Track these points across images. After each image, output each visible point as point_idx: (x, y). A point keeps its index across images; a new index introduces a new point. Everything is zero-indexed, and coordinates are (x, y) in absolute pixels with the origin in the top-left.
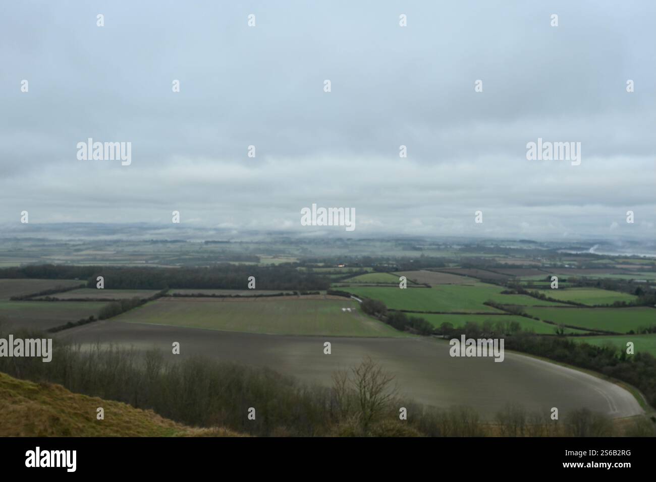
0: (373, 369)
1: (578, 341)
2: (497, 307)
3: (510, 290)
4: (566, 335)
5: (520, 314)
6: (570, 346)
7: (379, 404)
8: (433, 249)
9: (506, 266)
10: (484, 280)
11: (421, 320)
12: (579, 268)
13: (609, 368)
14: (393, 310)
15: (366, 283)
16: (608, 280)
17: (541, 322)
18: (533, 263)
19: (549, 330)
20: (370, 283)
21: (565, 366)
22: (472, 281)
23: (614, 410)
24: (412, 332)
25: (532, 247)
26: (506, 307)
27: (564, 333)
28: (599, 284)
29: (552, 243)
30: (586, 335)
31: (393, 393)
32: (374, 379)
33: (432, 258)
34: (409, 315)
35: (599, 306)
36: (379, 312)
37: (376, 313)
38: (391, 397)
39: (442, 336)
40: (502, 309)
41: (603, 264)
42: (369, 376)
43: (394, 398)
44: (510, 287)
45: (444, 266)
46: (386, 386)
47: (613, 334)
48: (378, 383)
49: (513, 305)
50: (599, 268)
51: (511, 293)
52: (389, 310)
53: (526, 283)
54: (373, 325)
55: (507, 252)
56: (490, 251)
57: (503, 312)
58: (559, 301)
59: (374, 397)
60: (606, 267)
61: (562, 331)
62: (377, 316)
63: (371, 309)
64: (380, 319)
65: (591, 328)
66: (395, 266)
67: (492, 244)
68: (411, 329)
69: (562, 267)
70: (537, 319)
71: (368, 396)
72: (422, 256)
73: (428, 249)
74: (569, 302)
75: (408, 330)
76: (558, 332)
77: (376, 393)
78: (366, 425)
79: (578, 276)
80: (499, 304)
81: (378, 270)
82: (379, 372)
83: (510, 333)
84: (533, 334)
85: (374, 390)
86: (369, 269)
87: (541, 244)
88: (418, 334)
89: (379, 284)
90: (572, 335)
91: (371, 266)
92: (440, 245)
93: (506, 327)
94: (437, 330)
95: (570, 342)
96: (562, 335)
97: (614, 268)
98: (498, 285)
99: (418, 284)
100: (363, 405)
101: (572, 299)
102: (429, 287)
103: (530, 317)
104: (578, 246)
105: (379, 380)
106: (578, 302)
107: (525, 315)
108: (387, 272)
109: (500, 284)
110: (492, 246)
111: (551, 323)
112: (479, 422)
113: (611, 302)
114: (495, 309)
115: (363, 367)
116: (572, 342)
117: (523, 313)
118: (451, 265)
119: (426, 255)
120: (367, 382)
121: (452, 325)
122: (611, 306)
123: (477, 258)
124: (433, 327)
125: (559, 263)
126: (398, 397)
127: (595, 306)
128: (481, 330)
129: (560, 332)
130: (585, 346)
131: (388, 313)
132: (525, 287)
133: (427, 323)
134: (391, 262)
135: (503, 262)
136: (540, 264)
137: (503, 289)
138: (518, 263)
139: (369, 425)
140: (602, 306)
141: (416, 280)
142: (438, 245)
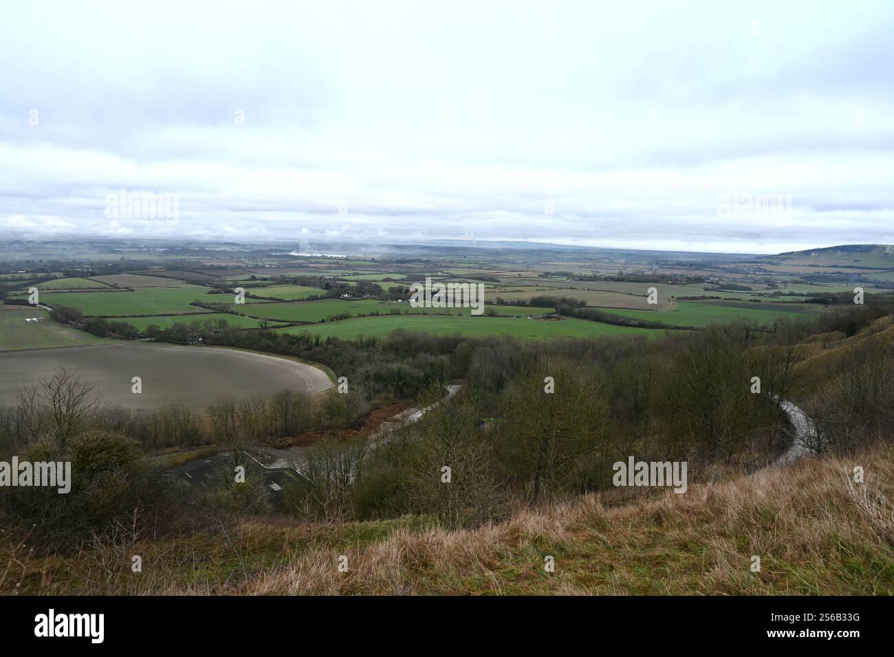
0: (69, 381)
1: (279, 332)
2: (204, 307)
3: (216, 290)
4: (269, 328)
5: (227, 312)
6: (273, 337)
7: (78, 416)
8: (134, 252)
9: (212, 268)
10: (190, 282)
11: (125, 325)
12: (279, 267)
13: (307, 352)
14: (92, 317)
15: (56, 289)
16: (303, 277)
17: (246, 317)
18: (238, 264)
19: (255, 324)
20: (61, 289)
21: (269, 355)
22: (178, 283)
23: (311, 387)
24: (114, 338)
25: (236, 249)
26: (213, 306)
27: (268, 326)
28: (295, 281)
29: (253, 245)
30: (286, 326)
31: (94, 402)
32: (70, 391)
33: (133, 261)
34: (109, 320)
35: (296, 301)
36: (72, 320)
37: (70, 321)
38: (93, 407)
39: (149, 339)
40: (209, 308)
41: (298, 263)
42: (64, 389)
43: (96, 408)
44: (216, 287)
45: (148, 269)
46: (85, 397)
47: (308, 323)
48: (76, 394)
49: (220, 304)
50: (296, 267)
51: (218, 292)
52: (86, 317)
53: (231, 283)
54: (67, 334)
55: (212, 254)
56: (195, 253)
57: (210, 311)
58: (262, 298)
59: (71, 410)
60: (301, 266)
61: (266, 324)
62: (72, 324)
63: (63, 317)
64: (76, 327)
65: (290, 320)
66: (90, 270)
67: (197, 247)
68: (113, 334)
69: (264, 267)
70: (243, 315)
71: (64, 410)
72: (122, 259)
73: (129, 252)
74: (271, 299)
75: (110, 335)
76: (262, 326)
77: (74, 405)
78: (64, 440)
79: (277, 275)
80: (206, 304)
81: (68, 275)
82: (76, 383)
83: (218, 330)
84: (240, 330)
85: (71, 403)
86: (57, 274)
87: (244, 246)
88: (121, 339)
89: (72, 290)
90: (274, 327)
91: (61, 271)
92: (142, 248)
93: (213, 325)
94: (143, 333)
95: (273, 333)
96: (266, 328)
97: (308, 267)
98: (204, 285)
99: (117, 288)
100: (59, 421)
101: (273, 296)
102: (133, 291)
103: (237, 314)
104: (277, 248)
105: (77, 392)
106: (279, 298)
107: (232, 313)
108: (81, 277)
109: (207, 284)
110: (197, 249)
111: (256, 318)
112: (191, 417)
113: (306, 297)
114: (202, 309)
115: (56, 380)
116: (275, 334)
117: (229, 311)
118: (155, 268)
119: (126, 258)
120: (62, 395)
121: (158, 327)
122: (306, 300)
123: (181, 260)
124: (139, 331)
125: (261, 264)
126: (101, 406)
127: (293, 301)
128: (190, 330)
129: (264, 326)
130: (286, 336)
131: (84, 320)
132: (230, 286)
133: (132, 327)
134: (85, 266)
135: (208, 264)
136: (244, 265)
137: (208, 289)
138: (223, 264)
139: (67, 440)
140: (299, 300)
141: (116, 285)
142: (139, 247)
